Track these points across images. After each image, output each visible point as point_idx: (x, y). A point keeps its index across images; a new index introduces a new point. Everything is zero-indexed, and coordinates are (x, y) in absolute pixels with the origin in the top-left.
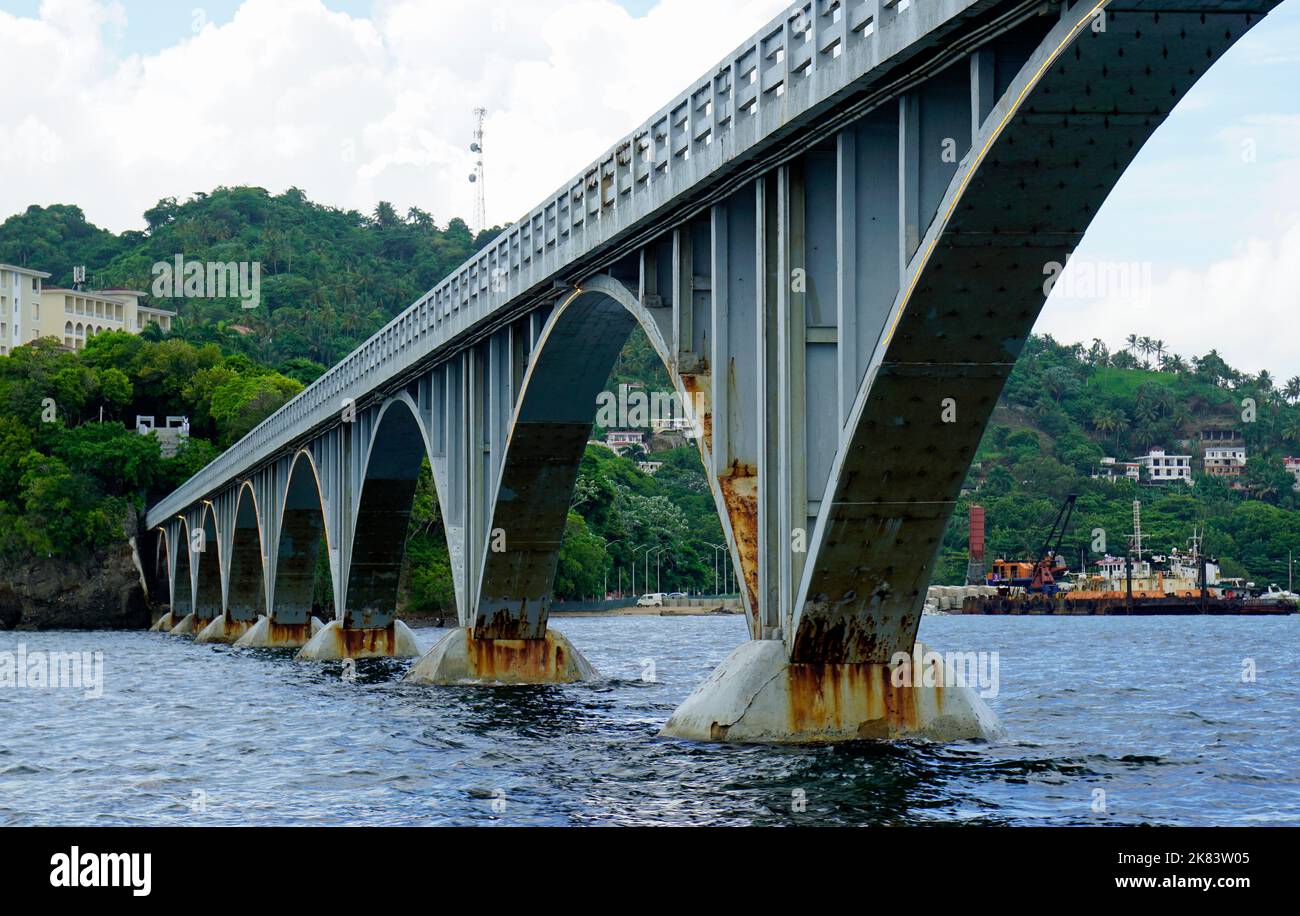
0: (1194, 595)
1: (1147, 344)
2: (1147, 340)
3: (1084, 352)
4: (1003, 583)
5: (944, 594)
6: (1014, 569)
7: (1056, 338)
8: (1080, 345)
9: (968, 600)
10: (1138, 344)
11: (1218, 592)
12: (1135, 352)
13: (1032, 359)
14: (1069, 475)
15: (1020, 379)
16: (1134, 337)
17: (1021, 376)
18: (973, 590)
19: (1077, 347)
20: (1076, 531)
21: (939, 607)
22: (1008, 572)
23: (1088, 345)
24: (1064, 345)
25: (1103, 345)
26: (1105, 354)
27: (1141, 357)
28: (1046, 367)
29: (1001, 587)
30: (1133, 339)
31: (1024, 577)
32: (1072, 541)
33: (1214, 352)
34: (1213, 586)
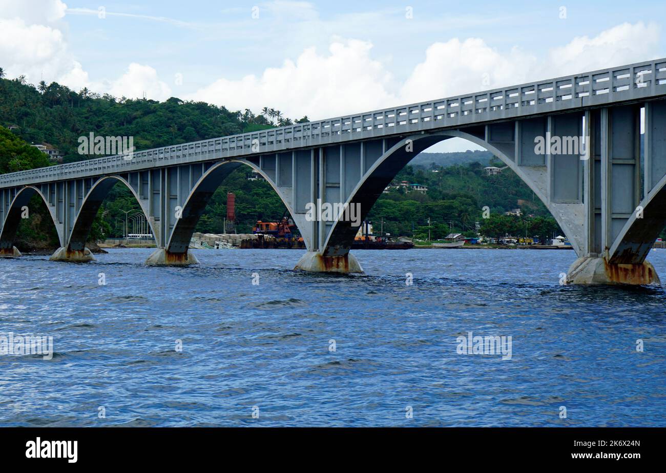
0: (362, 239)
1: (273, 113)
2: (272, 110)
3: (242, 115)
5: (230, 238)
6: (267, 226)
7: (227, 108)
8: (239, 112)
9: (243, 241)
10: (268, 112)
11: (373, 238)
12: (266, 116)
13: (216, 118)
14: (242, 178)
15: (211, 129)
16: (266, 108)
17: (211, 127)
18: (244, 236)
19: (238, 113)
20: (257, 206)
21: (234, 245)
22: (265, 227)
23: (243, 112)
24: (231, 112)
25: (251, 112)
26: (253, 116)
27: (270, 119)
28: (223, 123)
29: (260, 234)
30: (266, 109)
31: (273, 230)
32: (255, 212)
33: (306, 117)
34: (370, 235)
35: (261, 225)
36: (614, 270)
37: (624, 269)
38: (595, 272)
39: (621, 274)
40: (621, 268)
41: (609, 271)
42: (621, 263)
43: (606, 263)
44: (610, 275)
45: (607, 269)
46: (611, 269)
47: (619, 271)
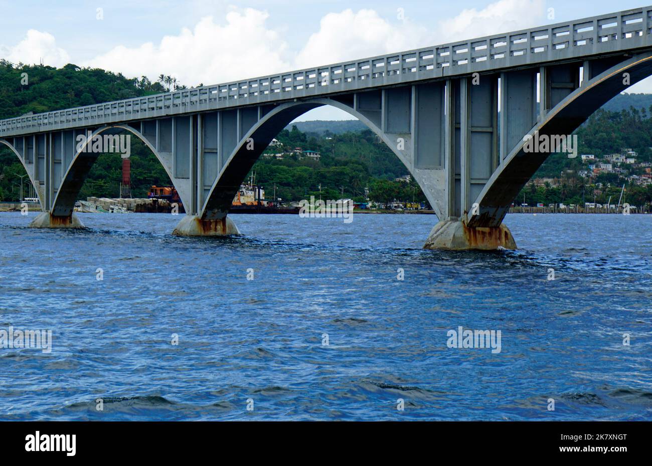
0: (254, 204)
1: (169, 80)
2: (169, 77)
3: (138, 82)
4: (154, 197)
5: (125, 203)
6: (162, 190)
7: (123, 75)
8: (136, 79)
10: (164, 79)
11: (265, 203)
12: (163, 83)
13: (113, 85)
14: (139, 143)
15: (108, 95)
16: (162, 76)
17: (108, 93)
18: (139, 201)
19: (135, 80)
20: (153, 172)
21: (129, 209)
22: (159, 192)
23: (140, 79)
24: (128, 79)
25: (147, 79)
26: (149, 83)
27: (166, 86)
28: (120, 89)
29: (154, 199)
31: (167, 194)
32: (151, 177)
33: (202, 84)
34: (262, 200)
35: (156, 190)
36: (472, 233)
37: (482, 232)
38: (454, 235)
39: (479, 237)
40: (479, 231)
41: (468, 233)
42: (479, 226)
43: (465, 227)
44: (468, 238)
45: (465, 232)
46: (470, 232)
47: (477, 234)
